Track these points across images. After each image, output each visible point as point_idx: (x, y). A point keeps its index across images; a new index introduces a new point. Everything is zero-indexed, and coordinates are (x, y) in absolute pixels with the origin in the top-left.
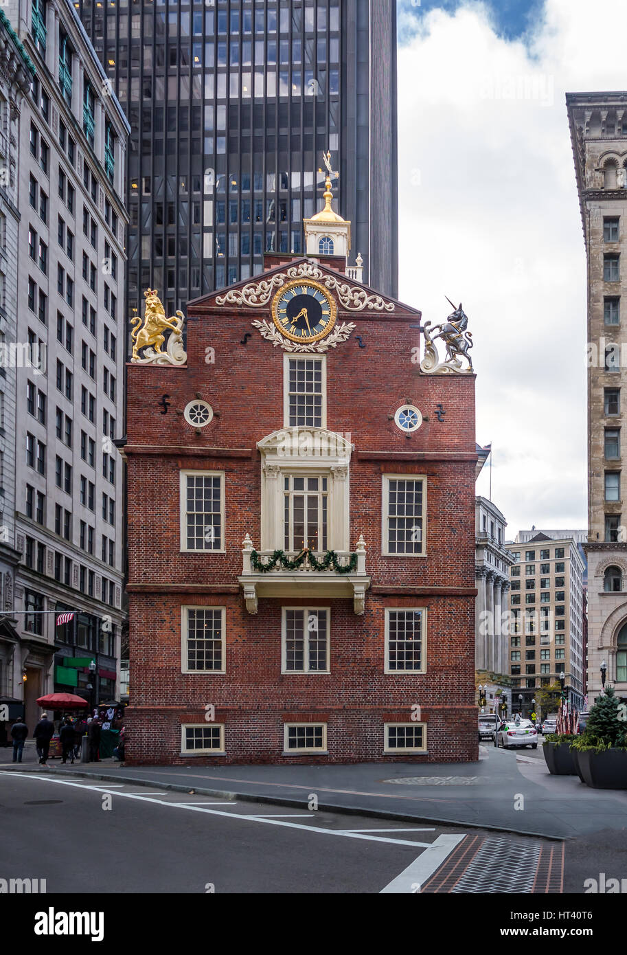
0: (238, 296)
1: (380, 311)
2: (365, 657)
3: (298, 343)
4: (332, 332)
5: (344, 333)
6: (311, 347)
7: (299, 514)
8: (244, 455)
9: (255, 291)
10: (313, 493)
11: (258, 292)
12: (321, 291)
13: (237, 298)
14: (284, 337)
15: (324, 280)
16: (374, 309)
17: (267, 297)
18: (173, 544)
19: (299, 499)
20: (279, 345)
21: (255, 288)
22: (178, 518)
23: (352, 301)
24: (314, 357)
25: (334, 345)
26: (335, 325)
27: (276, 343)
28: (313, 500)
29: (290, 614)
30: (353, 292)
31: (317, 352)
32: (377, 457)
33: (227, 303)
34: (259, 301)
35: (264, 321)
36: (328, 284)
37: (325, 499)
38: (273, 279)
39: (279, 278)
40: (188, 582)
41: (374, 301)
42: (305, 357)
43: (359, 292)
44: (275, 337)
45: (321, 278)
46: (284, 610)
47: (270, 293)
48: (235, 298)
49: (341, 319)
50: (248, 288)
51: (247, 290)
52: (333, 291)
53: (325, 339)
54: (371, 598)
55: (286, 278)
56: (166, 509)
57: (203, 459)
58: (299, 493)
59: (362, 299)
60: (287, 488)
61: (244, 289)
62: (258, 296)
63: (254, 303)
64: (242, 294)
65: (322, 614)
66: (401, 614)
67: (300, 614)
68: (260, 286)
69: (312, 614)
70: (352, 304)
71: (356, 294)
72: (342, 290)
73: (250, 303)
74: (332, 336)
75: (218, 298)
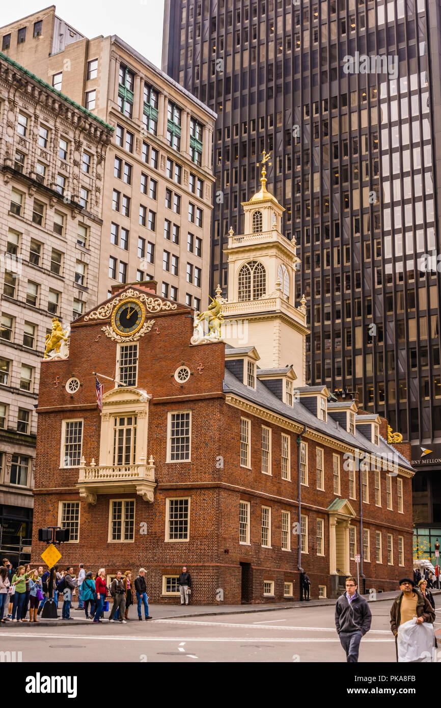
0: (95, 314)
1: (169, 310)
2: (153, 531)
3: (124, 337)
4: (142, 328)
5: (149, 327)
6: (130, 338)
7: (121, 440)
8: (93, 408)
10: (129, 427)
11: (105, 310)
12: (137, 304)
14: (117, 335)
15: (140, 297)
16: (165, 310)
17: (110, 313)
18: (56, 464)
19: (121, 431)
21: (104, 308)
22: (60, 448)
23: (154, 307)
24: (133, 344)
25: (143, 335)
26: (144, 323)
27: (113, 339)
28: (129, 431)
29: (115, 504)
30: (154, 301)
31: (134, 341)
32: (163, 401)
33: (90, 320)
34: (106, 316)
35: (107, 326)
36: (141, 299)
37: (135, 430)
38: (113, 302)
40: (62, 486)
41: (165, 305)
42: (129, 344)
43: (157, 300)
44: (113, 335)
45: (138, 296)
46: (111, 501)
47: (111, 309)
48: (93, 316)
49: (147, 319)
50: (101, 309)
52: (144, 303)
53: (138, 332)
54: (158, 492)
56: (54, 443)
57: (73, 412)
58: (121, 427)
59: (159, 305)
60: (116, 425)
61: (99, 310)
63: (103, 317)
64: (97, 313)
65: (132, 503)
66: (176, 502)
67: (120, 504)
68: (106, 307)
69: (127, 503)
70: (154, 309)
71: (156, 302)
72: (149, 301)
73: (101, 317)
74: (142, 329)
75: (86, 317)
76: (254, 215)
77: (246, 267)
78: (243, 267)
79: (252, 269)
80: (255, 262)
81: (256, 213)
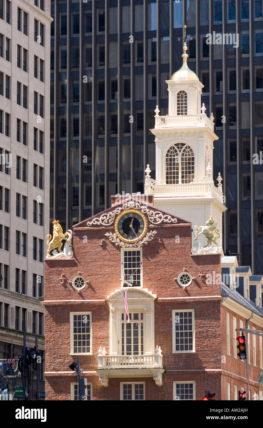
0: (98, 221)
1: (170, 223)
3: (127, 243)
4: (145, 236)
5: (151, 236)
6: (134, 245)
7: (129, 333)
8: (101, 303)
9: (107, 217)
10: (136, 321)
11: (108, 218)
12: (139, 216)
13: (98, 222)
14: (120, 240)
15: (141, 209)
16: (167, 223)
17: (112, 220)
19: (129, 325)
20: (119, 245)
21: (106, 216)
24: (136, 249)
25: (146, 243)
26: (146, 233)
27: (117, 244)
28: (136, 326)
29: (125, 386)
31: (137, 247)
33: (93, 225)
34: (108, 223)
35: (111, 233)
36: (143, 211)
37: (142, 324)
38: (115, 211)
39: (118, 210)
41: (166, 218)
42: (132, 250)
43: (159, 214)
44: (116, 241)
45: (139, 208)
46: (122, 384)
47: (114, 218)
48: (96, 222)
49: (149, 229)
50: (103, 216)
51: (102, 218)
53: (142, 240)
54: (166, 377)
55: (122, 209)
56: (63, 332)
57: (81, 306)
58: (129, 322)
59: (160, 218)
60: (123, 319)
62: (108, 220)
63: (106, 224)
64: (100, 219)
65: (141, 386)
66: (182, 385)
67: (130, 386)
68: (108, 215)
69: (136, 386)
70: (155, 220)
71: (157, 215)
72: (150, 214)
73: (104, 224)
74: (145, 238)
75: (88, 222)
76: (178, 94)
77: (174, 148)
78: (171, 148)
79: (180, 151)
80: (184, 144)
81: (181, 92)
